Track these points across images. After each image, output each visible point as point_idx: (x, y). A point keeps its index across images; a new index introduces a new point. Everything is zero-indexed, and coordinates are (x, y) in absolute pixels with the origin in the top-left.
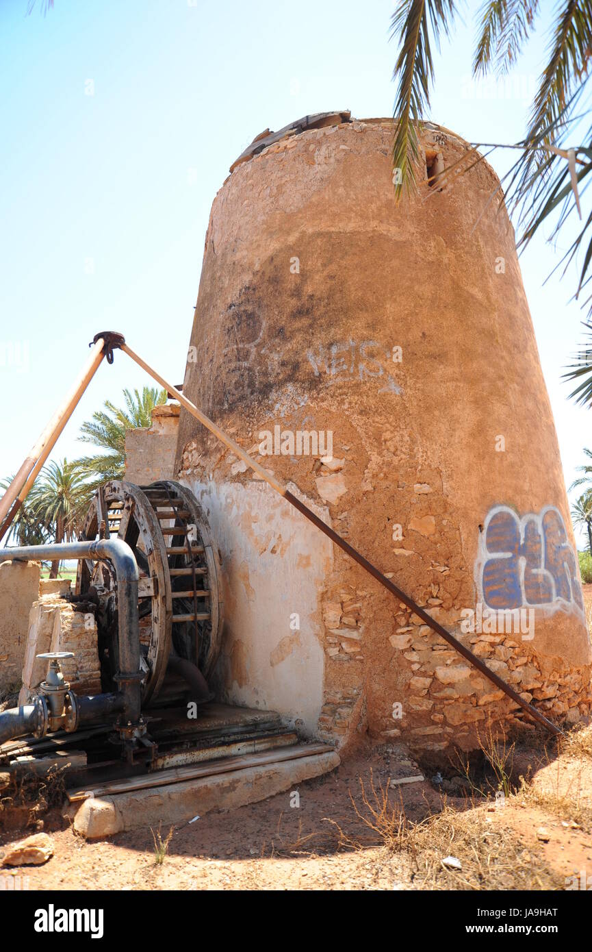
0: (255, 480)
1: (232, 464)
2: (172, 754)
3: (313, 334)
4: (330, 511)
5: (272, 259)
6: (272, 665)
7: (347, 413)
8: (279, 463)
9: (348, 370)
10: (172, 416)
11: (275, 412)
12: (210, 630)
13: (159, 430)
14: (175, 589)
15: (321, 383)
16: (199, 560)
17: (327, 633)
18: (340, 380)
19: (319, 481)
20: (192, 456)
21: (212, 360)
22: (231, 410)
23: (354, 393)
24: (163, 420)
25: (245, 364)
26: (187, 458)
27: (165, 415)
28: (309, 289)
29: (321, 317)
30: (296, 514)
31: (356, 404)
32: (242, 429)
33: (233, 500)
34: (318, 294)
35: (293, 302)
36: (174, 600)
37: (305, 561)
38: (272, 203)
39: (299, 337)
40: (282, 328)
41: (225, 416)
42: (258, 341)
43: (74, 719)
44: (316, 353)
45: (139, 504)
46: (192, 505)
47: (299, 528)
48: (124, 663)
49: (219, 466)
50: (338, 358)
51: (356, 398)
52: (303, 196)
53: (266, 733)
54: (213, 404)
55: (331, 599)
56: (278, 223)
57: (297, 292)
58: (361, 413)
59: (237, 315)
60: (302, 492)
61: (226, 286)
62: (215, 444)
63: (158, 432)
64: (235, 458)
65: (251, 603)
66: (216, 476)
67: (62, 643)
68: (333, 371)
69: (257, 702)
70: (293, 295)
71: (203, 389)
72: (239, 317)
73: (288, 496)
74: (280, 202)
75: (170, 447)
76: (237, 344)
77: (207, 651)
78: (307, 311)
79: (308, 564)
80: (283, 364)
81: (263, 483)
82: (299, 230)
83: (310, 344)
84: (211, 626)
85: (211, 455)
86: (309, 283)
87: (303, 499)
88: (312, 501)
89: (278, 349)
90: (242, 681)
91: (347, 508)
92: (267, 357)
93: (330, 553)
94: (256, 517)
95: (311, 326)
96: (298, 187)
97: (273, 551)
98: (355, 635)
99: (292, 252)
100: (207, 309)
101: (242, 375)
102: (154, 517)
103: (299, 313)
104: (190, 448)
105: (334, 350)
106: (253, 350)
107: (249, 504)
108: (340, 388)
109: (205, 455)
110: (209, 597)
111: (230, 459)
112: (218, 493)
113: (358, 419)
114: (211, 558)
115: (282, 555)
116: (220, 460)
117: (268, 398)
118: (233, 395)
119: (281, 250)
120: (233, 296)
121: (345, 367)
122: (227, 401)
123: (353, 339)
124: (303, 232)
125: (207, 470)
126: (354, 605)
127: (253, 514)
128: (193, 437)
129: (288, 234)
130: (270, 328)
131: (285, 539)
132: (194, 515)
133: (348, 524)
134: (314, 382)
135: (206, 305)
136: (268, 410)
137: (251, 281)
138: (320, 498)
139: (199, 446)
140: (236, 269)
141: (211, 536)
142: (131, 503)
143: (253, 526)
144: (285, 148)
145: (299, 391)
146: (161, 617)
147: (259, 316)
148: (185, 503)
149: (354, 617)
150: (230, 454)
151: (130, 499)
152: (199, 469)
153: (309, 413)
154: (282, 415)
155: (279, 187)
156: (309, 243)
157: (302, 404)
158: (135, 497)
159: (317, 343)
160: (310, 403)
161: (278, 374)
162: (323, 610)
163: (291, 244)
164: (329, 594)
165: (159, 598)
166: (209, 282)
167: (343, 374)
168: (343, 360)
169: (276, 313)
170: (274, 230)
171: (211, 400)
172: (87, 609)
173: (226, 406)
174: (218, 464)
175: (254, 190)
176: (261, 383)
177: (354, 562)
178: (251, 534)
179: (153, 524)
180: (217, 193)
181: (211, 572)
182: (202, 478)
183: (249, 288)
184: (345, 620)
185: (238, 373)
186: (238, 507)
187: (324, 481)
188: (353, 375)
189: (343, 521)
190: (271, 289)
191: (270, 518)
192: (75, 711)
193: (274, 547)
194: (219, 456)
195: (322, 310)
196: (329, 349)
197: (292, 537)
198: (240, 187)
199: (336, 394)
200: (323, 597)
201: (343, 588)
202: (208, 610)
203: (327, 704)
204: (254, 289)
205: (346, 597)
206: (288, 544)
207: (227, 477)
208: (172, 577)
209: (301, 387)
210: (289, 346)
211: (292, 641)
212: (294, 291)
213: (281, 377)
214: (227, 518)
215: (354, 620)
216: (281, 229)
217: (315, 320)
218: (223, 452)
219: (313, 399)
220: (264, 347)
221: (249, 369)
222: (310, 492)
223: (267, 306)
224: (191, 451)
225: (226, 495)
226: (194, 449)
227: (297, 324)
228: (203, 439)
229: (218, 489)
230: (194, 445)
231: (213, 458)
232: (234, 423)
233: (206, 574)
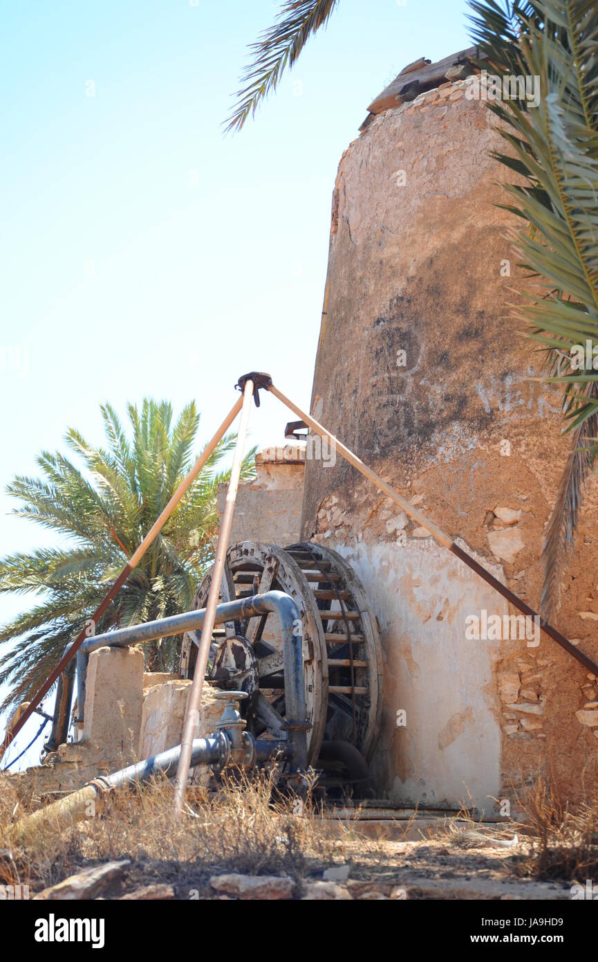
0: (416, 538)
1: (386, 520)
3: (483, 361)
4: (504, 569)
5: (432, 262)
6: (441, 747)
7: (523, 457)
8: (444, 517)
9: (525, 405)
11: (438, 456)
12: (368, 708)
13: (266, 483)
15: (493, 421)
17: (503, 709)
18: (515, 418)
19: (491, 536)
22: (384, 455)
23: (533, 433)
24: (273, 469)
25: (400, 398)
26: (325, 517)
28: (478, 304)
29: (493, 340)
30: (465, 574)
31: (534, 445)
32: (399, 477)
33: (389, 563)
34: (490, 309)
35: (459, 320)
38: (430, 181)
39: (467, 365)
40: (445, 354)
41: (376, 462)
42: (416, 369)
44: (487, 386)
45: (284, 564)
46: (341, 567)
47: (469, 590)
49: (370, 523)
50: (514, 391)
51: (535, 438)
52: (471, 174)
55: (507, 669)
56: (438, 212)
57: (463, 308)
58: (540, 456)
59: (388, 334)
60: (472, 549)
61: (372, 293)
62: (365, 498)
63: (266, 486)
64: (390, 513)
65: (415, 680)
66: (366, 536)
68: (508, 407)
69: (425, 795)
70: (458, 310)
72: (391, 337)
73: (456, 550)
74: (442, 182)
76: (389, 372)
77: (365, 733)
78: (477, 332)
80: (447, 398)
81: (426, 541)
82: (466, 224)
83: (480, 375)
84: (369, 702)
85: (358, 511)
86: (478, 295)
87: (474, 556)
88: (483, 558)
89: (441, 380)
90: (405, 775)
91: (524, 565)
92: (427, 389)
94: (418, 581)
95: (481, 351)
96: (465, 161)
97: (439, 618)
98: (535, 710)
99: (456, 253)
101: (397, 412)
102: (303, 577)
103: (467, 334)
104: (330, 504)
105: (509, 381)
106: (410, 380)
107: (410, 567)
108: (516, 427)
109: (351, 511)
110: (366, 669)
111: (384, 515)
112: (370, 556)
113: (537, 464)
114: (368, 625)
115: (450, 621)
116: (371, 516)
117: (429, 440)
118: (386, 436)
119: (443, 250)
120: (382, 307)
121: (521, 402)
122: (379, 444)
123: (532, 367)
124: (472, 226)
125: (355, 529)
126: (535, 676)
127: (414, 577)
128: (333, 490)
129: (452, 228)
130: (431, 353)
131: (453, 604)
132: (345, 578)
133: (525, 583)
134: (485, 421)
136: (430, 454)
137: (404, 290)
138: (493, 555)
139: (343, 501)
141: (367, 600)
142: (273, 564)
143: (415, 590)
144: (447, 98)
145: (467, 431)
146: (317, 684)
147: (416, 337)
148: (333, 565)
149: (535, 691)
150: (383, 509)
151: (273, 559)
152: (342, 530)
153: (479, 457)
154: (447, 460)
155: (439, 159)
156: (478, 242)
157: (471, 446)
158: (278, 557)
159: (488, 372)
160: (479, 446)
161: (442, 411)
162: (498, 682)
163: (456, 242)
164: (505, 663)
167: (519, 410)
168: (519, 393)
169: (438, 334)
170: (433, 221)
172: (225, 684)
173: (377, 450)
174: (368, 521)
175: (406, 160)
176: (420, 421)
178: (413, 600)
181: (368, 641)
182: (349, 540)
183: (402, 299)
184: (525, 694)
185: (391, 409)
186: (396, 571)
187: (498, 537)
188: (531, 411)
189: (519, 582)
190: (431, 301)
191: (435, 581)
192: (252, 746)
193: (440, 613)
194: (369, 511)
195: (495, 330)
196: (502, 380)
197: (460, 601)
199: (511, 435)
200: (499, 667)
201: (521, 657)
202: (367, 684)
203: (505, 787)
204: (409, 301)
205: (524, 667)
206: (456, 609)
207: (381, 537)
209: (469, 427)
210: (454, 376)
211: (463, 718)
212: (460, 305)
213: (445, 414)
214: (382, 585)
215: (534, 694)
216: (442, 221)
217: (485, 343)
218: (375, 505)
219: (484, 441)
220: (423, 377)
221: (406, 404)
222: (481, 549)
223: (426, 324)
224: (330, 508)
225: (380, 557)
226: (335, 505)
227: (464, 349)
228: (347, 491)
229: (369, 551)
230: (335, 500)
231: (362, 515)
232: (388, 471)
233: (363, 643)
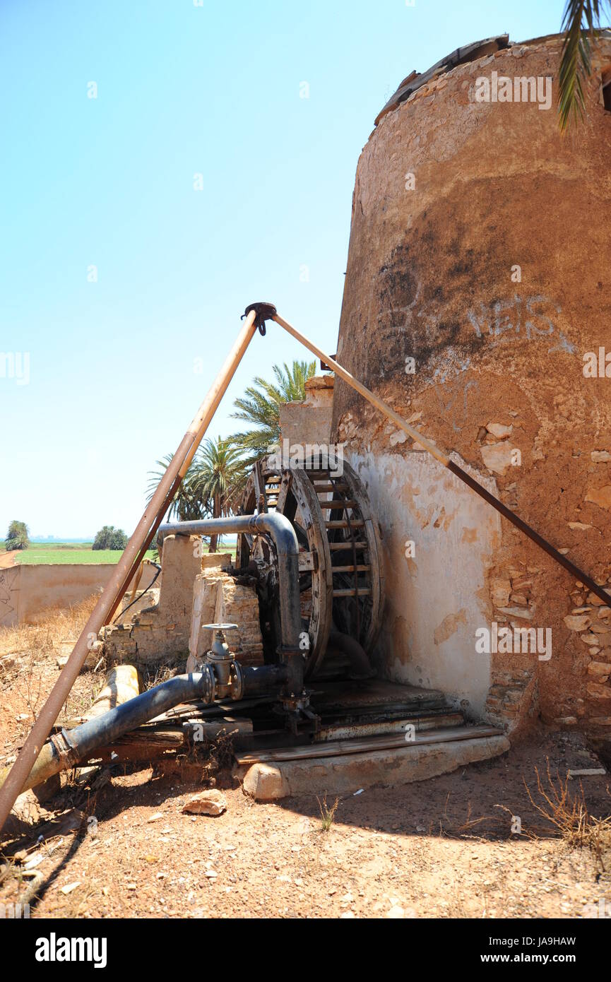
0: (415, 451)
1: (390, 435)
2: (336, 727)
3: (473, 292)
4: (497, 481)
5: (425, 215)
6: (436, 643)
7: (513, 376)
8: (440, 432)
9: (514, 329)
10: (326, 387)
11: (434, 378)
12: (371, 606)
13: (312, 402)
14: (335, 564)
15: (484, 344)
16: (359, 534)
17: (495, 612)
18: (504, 341)
19: (484, 450)
20: (349, 427)
21: (365, 327)
22: (388, 378)
23: (521, 354)
24: (317, 392)
25: (401, 329)
26: (344, 430)
27: (319, 388)
28: (467, 244)
29: (482, 273)
30: (460, 486)
31: (523, 366)
32: (400, 398)
33: (392, 473)
34: (477, 248)
35: (451, 259)
36: (335, 574)
37: (470, 535)
38: (423, 153)
39: (458, 296)
40: (440, 288)
41: (382, 385)
42: (414, 303)
43: (240, 688)
44: (477, 313)
45: (297, 478)
46: (350, 478)
47: (463, 500)
48: (286, 636)
49: (377, 437)
50: (503, 317)
51: (524, 359)
52: (457, 141)
53: (431, 712)
54: (369, 372)
55: (499, 575)
56: (430, 175)
57: (454, 248)
58: (529, 375)
59: (390, 278)
60: (467, 462)
61: (377, 247)
62: (373, 415)
63: (312, 405)
64: (393, 428)
65: (414, 578)
66: (374, 448)
67: (225, 614)
68: (497, 331)
69: (421, 680)
70: (449, 251)
71: (358, 358)
72: (393, 280)
73: (452, 466)
74: (433, 151)
75: (324, 420)
76: (391, 308)
77: (369, 626)
78: (466, 267)
79: (474, 538)
80: (442, 327)
81: (424, 454)
82: (454, 180)
83: (471, 304)
84: (372, 602)
85: (368, 426)
86: (467, 237)
87: (468, 469)
88: (477, 471)
89: (436, 311)
90: (405, 658)
91: (516, 478)
92: (425, 320)
93: (498, 527)
94: (417, 489)
95: (471, 284)
96: (451, 132)
97: (436, 525)
98: (526, 615)
99: (446, 204)
100: (358, 274)
101: (399, 341)
102: (312, 491)
103: (457, 270)
104: (346, 420)
105: (497, 308)
106: (409, 314)
107: (410, 476)
108: (506, 349)
109: (362, 426)
110: (370, 573)
111: (388, 430)
112: (376, 465)
113: (526, 382)
114: (371, 532)
115: (446, 529)
116: (378, 431)
117: (426, 364)
118: (389, 362)
119: (435, 203)
120: (385, 258)
121: (510, 326)
122: (384, 369)
123: (518, 295)
124: (459, 182)
125: (365, 442)
126: (525, 583)
127: (414, 486)
128: (349, 408)
129: (442, 185)
130: (426, 289)
131: (448, 512)
132: (353, 487)
133: (517, 495)
134: (477, 345)
135: (357, 269)
136: (428, 376)
137: (403, 241)
138: (486, 468)
139: (356, 418)
140: (387, 228)
141: (372, 508)
142: (288, 477)
143: (414, 498)
144: (435, 89)
145: (460, 355)
146: (322, 591)
147: (414, 277)
149: (525, 595)
150: (388, 424)
151: (287, 473)
152: (356, 441)
153: (472, 378)
154: (443, 381)
155: (430, 135)
156: (465, 193)
157: (464, 368)
158: (292, 471)
159: (479, 302)
160: (472, 367)
161: (437, 337)
162: (490, 587)
163: (446, 195)
164: (497, 570)
165: (319, 573)
166: (359, 245)
167: (508, 333)
168: (507, 318)
169: (432, 272)
170: (425, 182)
171: (366, 369)
172: (247, 582)
173: (382, 374)
174: (375, 435)
175: (403, 142)
176: (418, 348)
177: (524, 537)
178: (413, 507)
179: (311, 499)
180: (363, 150)
181: (371, 547)
182: (360, 450)
183: (401, 248)
184: (515, 598)
185: (394, 339)
186: (398, 479)
187: (490, 451)
188: (519, 334)
189: (511, 493)
190: (426, 246)
191: (432, 490)
192: (240, 680)
193: (437, 521)
194: (376, 427)
195: (483, 264)
196: (492, 307)
197: (455, 510)
198: (387, 140)
199: (501, 356)
200: (491, 573)
201: (512, 564)
202: (369, 586)
203: (495, 685)
204: (407, 249)
205: (515, 574)
206: (452, 517)
207: (385, 449)
208: (332, 551)
209: (462, 350)
210: (448, 307)
211: (457, 619)
212: (451, 247)
213: (440, 341)
214: (387, 491)
215: (523, 599)
216: (433, 181)
217: (475, 277)
218: (380, 422)
219: (476, 362)
220: (420, 310)
221: (406, 334)
222: (474, 462)
223: (422, 265)
224: (348, 423)
225: (385, 466)
226: (351, 420)
227: (456, 283)
228: (359, 409)
229: (376, 460)
230: (351, 416)
231: (370, 429)
232: (391, 392)
233: (367, 548)
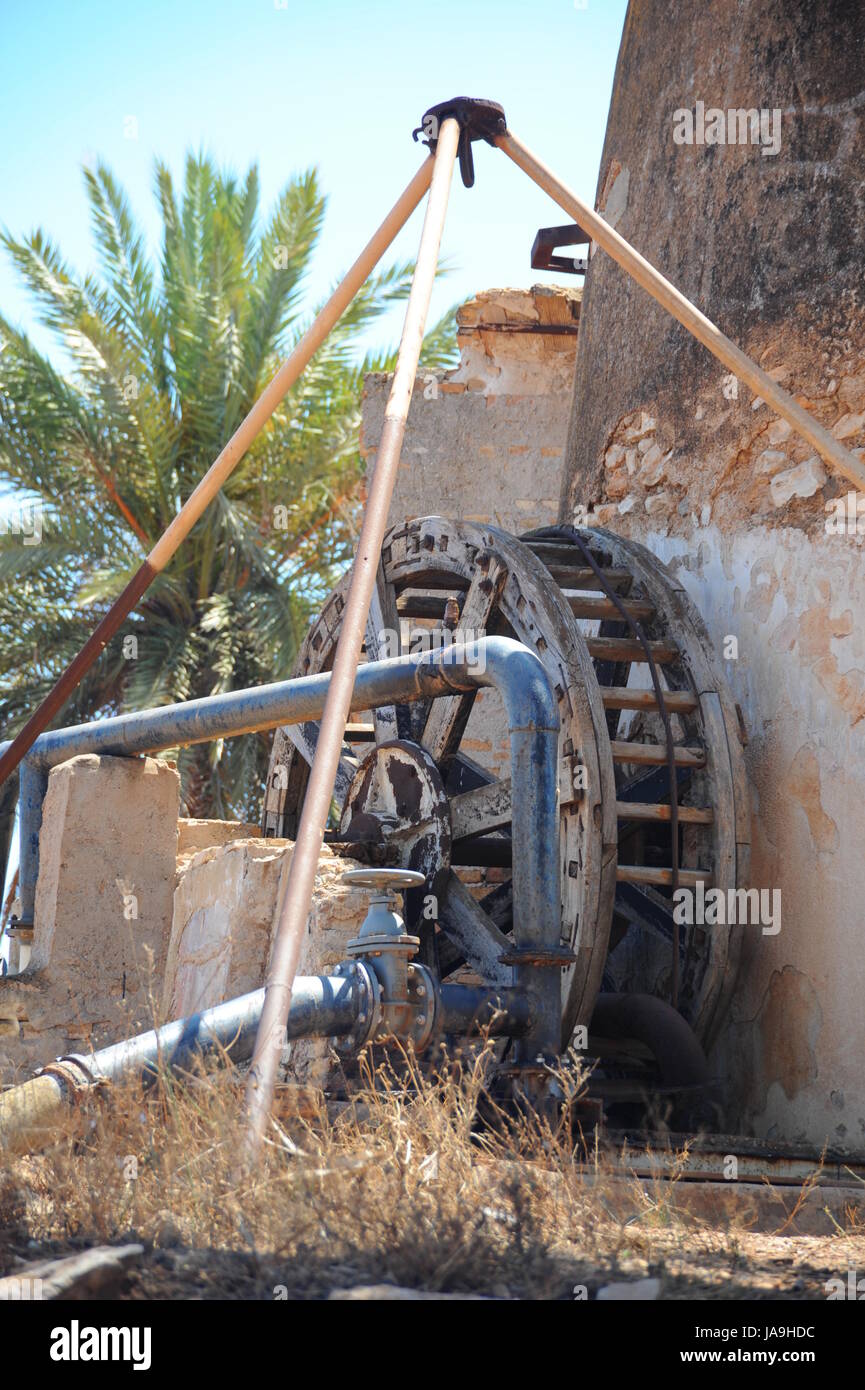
1: (772, 475)
10: (535, 328)
20: (639, 455)
22: (774, 313)
26: (621, 464)
27: (511, 328)
32: (805, 370)
33: (774, 579)
36: (623, 822)
41: (754, 331)
45: (521, 574)
46: (657, 587)
49: (731, 481)
54: (715, 292)
62: (721, 418)
64: (782, 457)
66: (720, 512)
75: (522, 441)
85: (705, 450)
90: (795, 1079)
94: (843, 622)
102: (564, 607)
104: (631, 434)
107: (825, 589)
109: (685, 450)
110: (711, 826)
111: (766, 461)
112: (727, 561)
114: (717, 726)
116: (736, 464)
118: (781, 267)
122: (763, 285)
125: (693, 496)
127: (836, 614)
128: (645, 399)
132: (667, 610)
139: (667, 425)
141: (717, 667)
142: (494, 572)
143: (835, 646)
146: (587, 862)
148: (637, 580)
150: (766, 446)
151: (493, 561)
152: (663, 496)
158: (507, 557)
165: (583, 812)
171: (707, 282)
173: (758, 301)
174: (728, 475)
178: (828, 668)
179: (563, 627)
181: (716, 761)
182: (675, 520)
186: (791, 598)
194: (731, 451)
202: (707, 865)
207: (757, 513)
208: (619, 763)
214: (758, 629)
224: (636, 442)
225: (752, 563)
226: (648, 434)
228: (680, 401)
229: (726, 548)
230: (648, 422)
231: (712, 460)
232: (782, 354)
233: (702, 766)
